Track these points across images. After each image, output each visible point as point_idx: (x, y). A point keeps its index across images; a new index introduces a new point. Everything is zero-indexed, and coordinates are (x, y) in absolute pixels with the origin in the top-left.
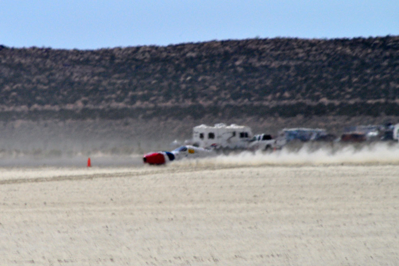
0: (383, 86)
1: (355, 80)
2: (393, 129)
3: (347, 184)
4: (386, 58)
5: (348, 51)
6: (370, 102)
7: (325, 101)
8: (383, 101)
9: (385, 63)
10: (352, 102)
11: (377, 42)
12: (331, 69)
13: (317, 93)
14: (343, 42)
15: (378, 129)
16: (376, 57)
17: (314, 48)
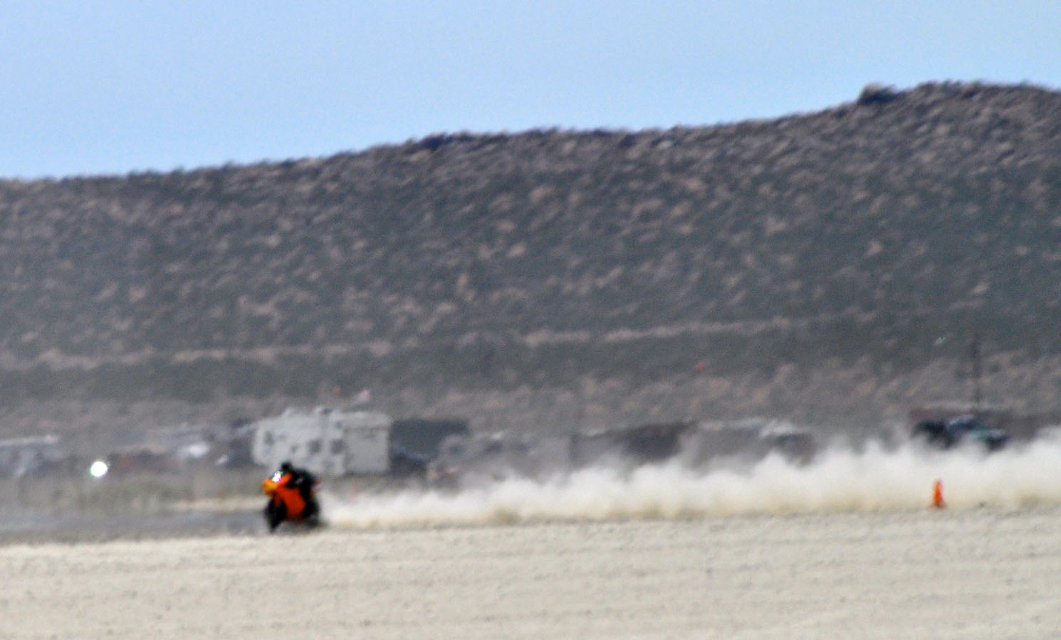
0: (218, 312)
1: (137, 294)
2: (251, 434)
3: (134, 595)
4: (225, 229)
5: (115, 210)
6: (181, 357)
7: (52, 357)
8: (218, 354)
9: (224, 245)
10: (130, 359)
11: (198, 183)
12: (67, 265)
13: (28, 337)
14: (101, 186)
15: (210, 438)
16: (198, 227)
17: (17, 207)
